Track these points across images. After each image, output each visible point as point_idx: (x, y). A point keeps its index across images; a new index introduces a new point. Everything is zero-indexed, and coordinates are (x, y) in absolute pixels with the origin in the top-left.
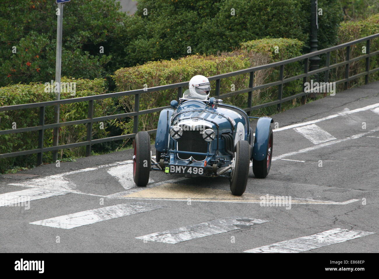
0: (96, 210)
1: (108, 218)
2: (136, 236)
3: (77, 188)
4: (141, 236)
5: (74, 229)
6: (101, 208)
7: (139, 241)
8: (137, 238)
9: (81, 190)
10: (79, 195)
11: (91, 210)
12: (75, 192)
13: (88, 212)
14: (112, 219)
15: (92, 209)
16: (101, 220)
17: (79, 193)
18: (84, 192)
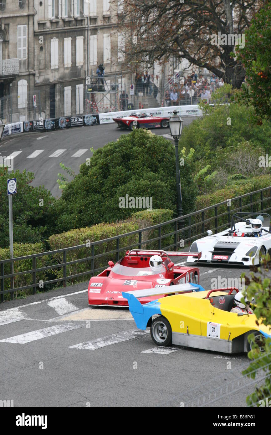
0: (41, 330)
1: (49, 335)
2: (68, 346)
3: (28, 316)
4: (71, 345)
5: (27, 344)
6: (45, 329)
7: (70, 349)
8: (69, 347)
9: (30, 317)
10: (29, 320)
11: (38, 330)
12: (27, 319)
13: (36, 332)
14: (52, 336)
15: (39, 329)
16: (45, 336)
17: (29, 319)
18: (33, 318)
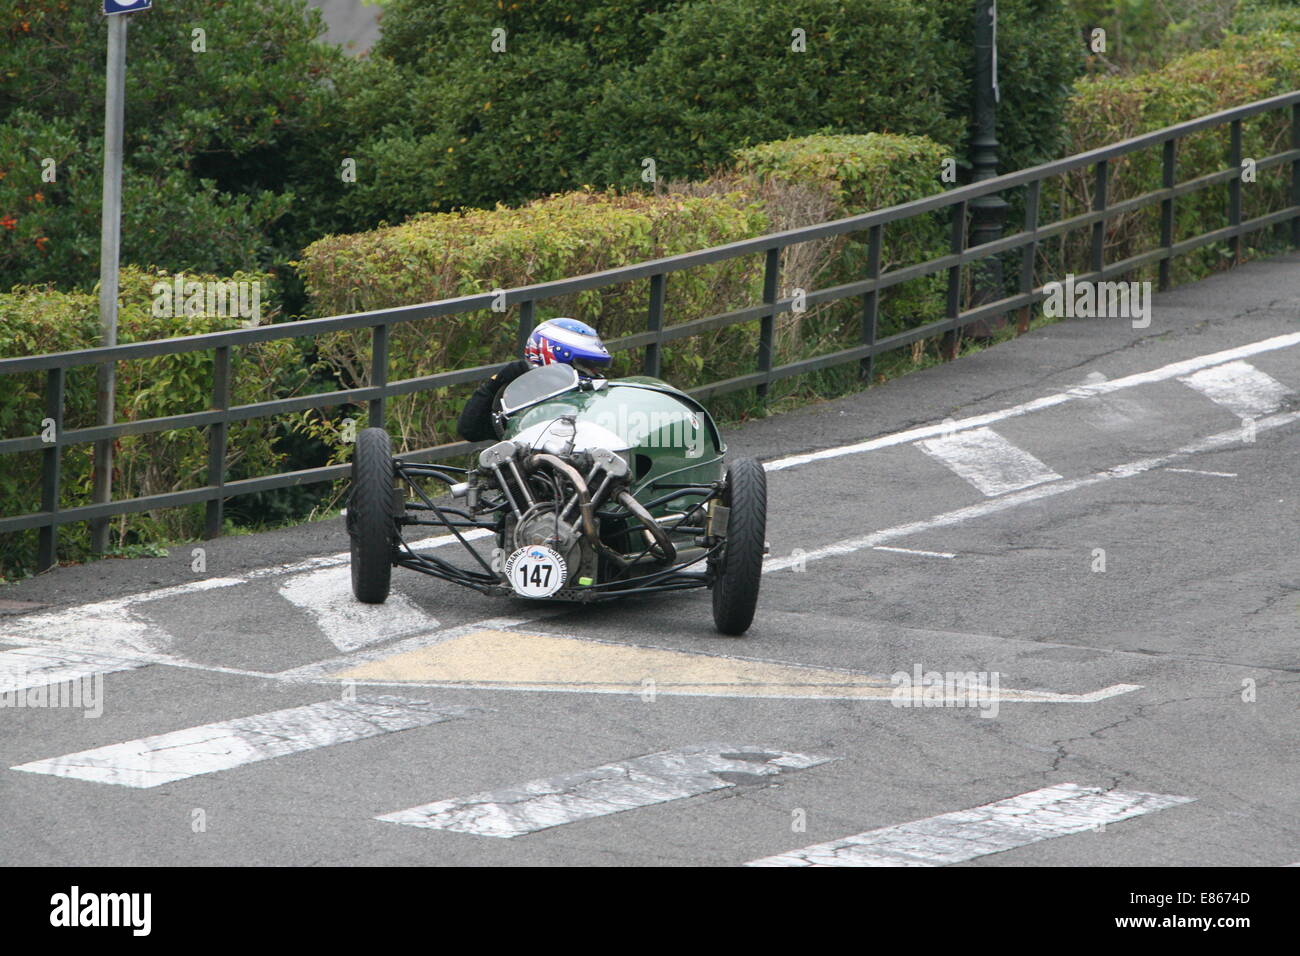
0: (239, 722)
1: (281, 750)
2: (378, 812)
3: (176, 647)
4: (393, 809)
5: (166, 789)
6: (258, 717)
7: (386, 827)
8: (378, 818)
9: (188, 654)
10: (183, 670)
11: (223, 724)
12: (168, 660)
13: (214, 730)
14: (296, 754)
15: (228, 719)
16: (259, 757)
17: (180, 664)
18: (200, 661)
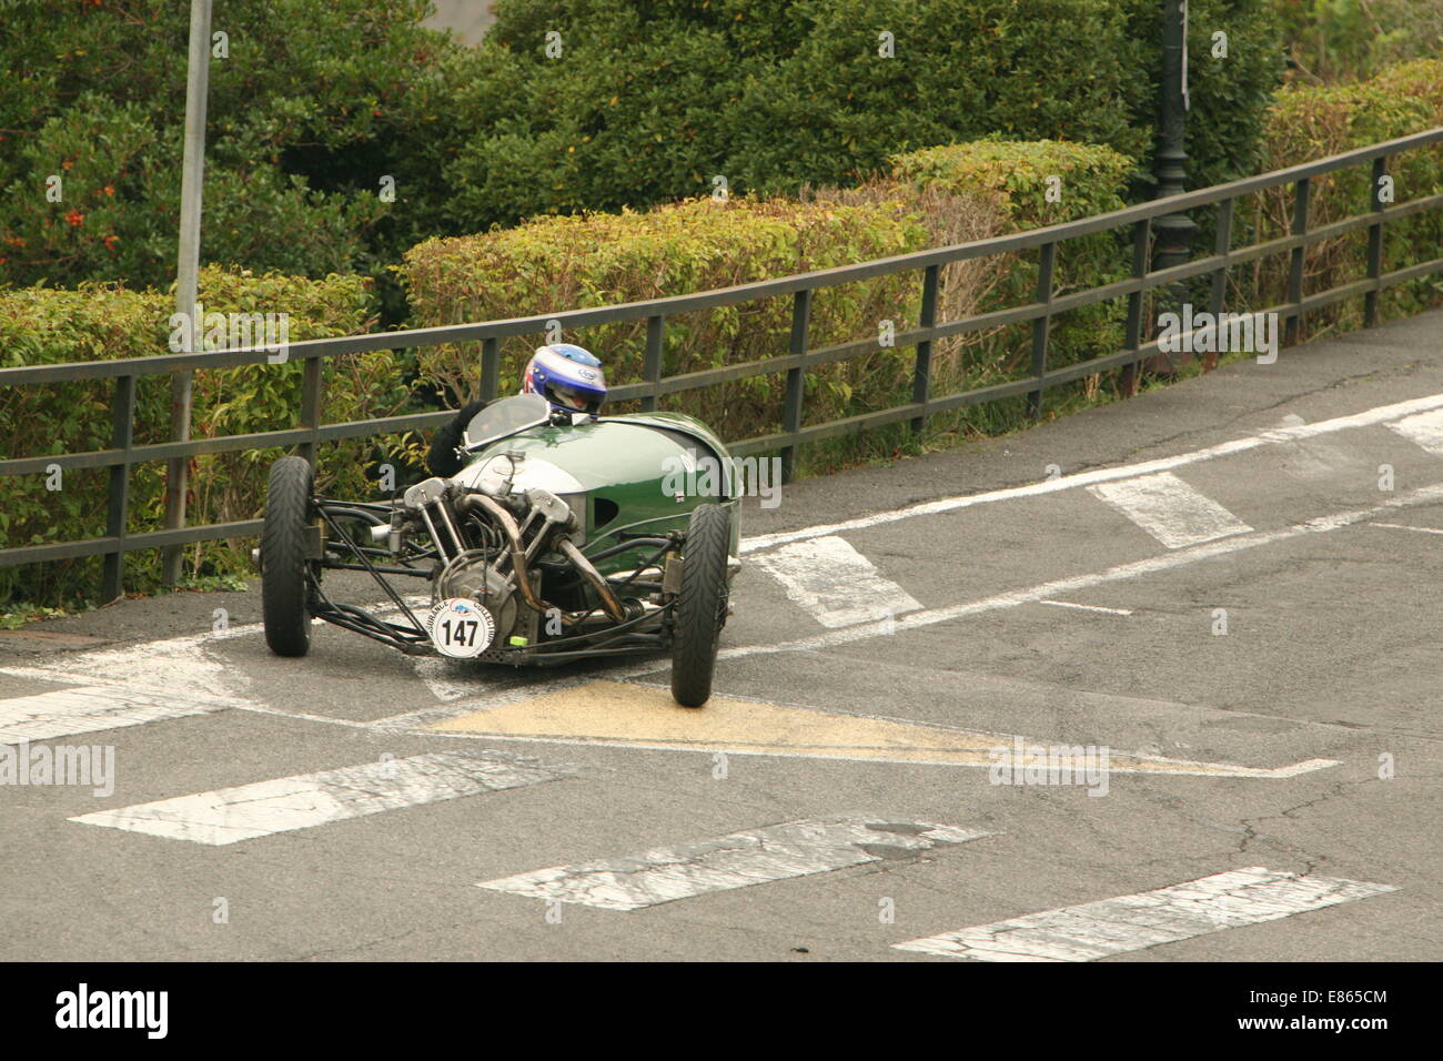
0: (326, 776)
1: (372, 807)
2: (479, 878)
3: (252, 692)
4: (495, 876)
5: (243, 847)
6: (347, 771)
7: (489, 896)
8: (480, 885)
9: (268, 698)
10: (262, 717)
11: (308, 777)
12: (246, 705)
13: (296, 783)
14: (389, 812)
15: (312, 772)
16: (347, 814)
17: (260, 709)
18: (282, 706)
